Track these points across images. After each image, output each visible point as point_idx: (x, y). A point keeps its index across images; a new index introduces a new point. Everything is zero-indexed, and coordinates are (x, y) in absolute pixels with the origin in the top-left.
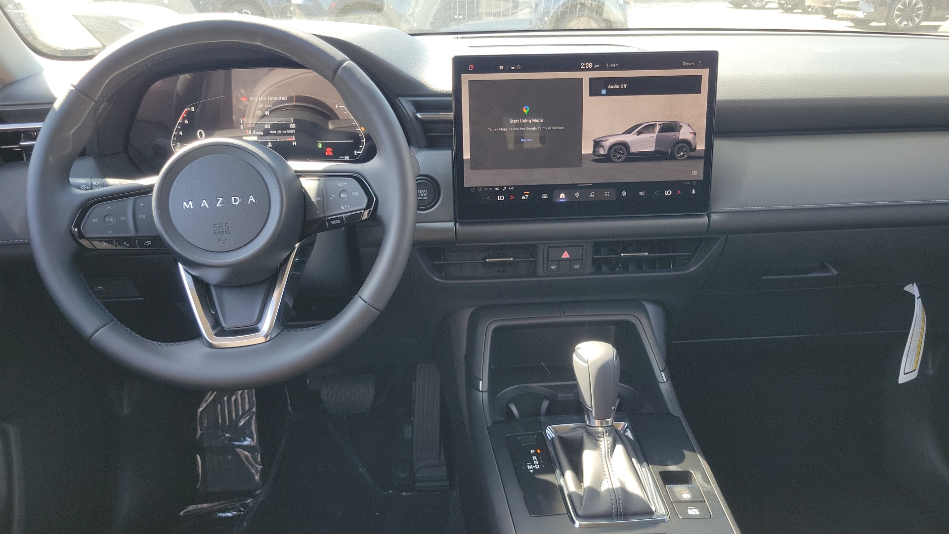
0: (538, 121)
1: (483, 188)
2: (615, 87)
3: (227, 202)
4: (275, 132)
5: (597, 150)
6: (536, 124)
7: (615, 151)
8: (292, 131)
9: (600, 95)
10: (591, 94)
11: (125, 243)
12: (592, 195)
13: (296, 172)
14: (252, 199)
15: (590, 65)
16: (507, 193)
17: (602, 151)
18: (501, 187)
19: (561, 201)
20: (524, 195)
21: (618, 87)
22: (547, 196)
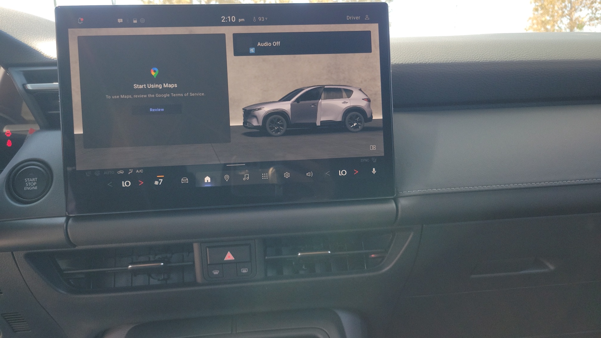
0: (171, 86)
1: (102, 171)
2: (266, 44)
5: (248, 121)
6: (168, 90)
7: (272, 122)
9: (248, 54)
10: (237, 53)
12: (246, 176)
15: (233, 19)
16: (134, 178)
17: (255, 123)
18: (126, 170)
19: (206, 186)
20: (157, 179)
21: (270, 45)
22: (187, 179)
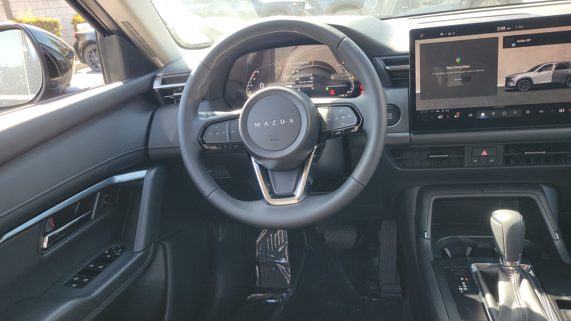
0: (467, 67)
1: (428, 111)
2: (522, 41)
3: (278, 122)
4: (302, 82)
5: (508, 83)
6: (465, 69)
7: (522, 83)
8: (311, 81)
9: (511, 47)
10: (505, 46)
11: (225, 146)
12: (504, 113)
13: (315, 104)
14: (291, 120)
15: (504, 28)
16: (444, 114)
17: (512, 84)
18: (441, 110)
19: (482, 118)
20: (456, 115)
21: (524, 41)
22: (472, 115)
